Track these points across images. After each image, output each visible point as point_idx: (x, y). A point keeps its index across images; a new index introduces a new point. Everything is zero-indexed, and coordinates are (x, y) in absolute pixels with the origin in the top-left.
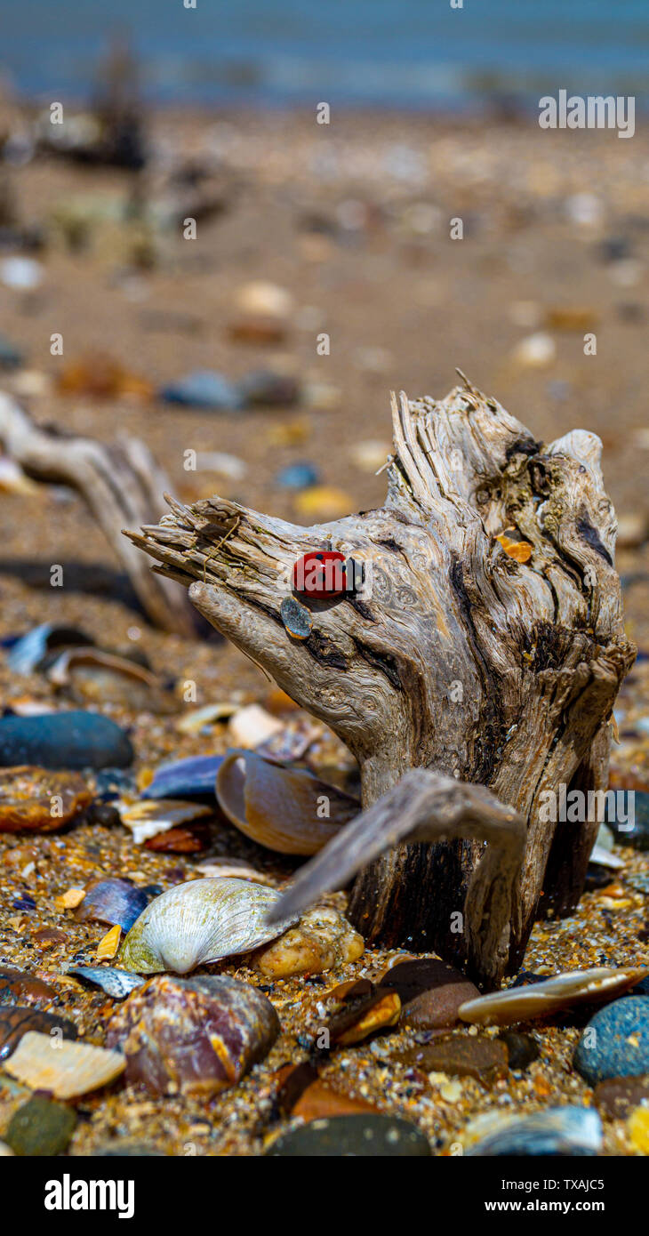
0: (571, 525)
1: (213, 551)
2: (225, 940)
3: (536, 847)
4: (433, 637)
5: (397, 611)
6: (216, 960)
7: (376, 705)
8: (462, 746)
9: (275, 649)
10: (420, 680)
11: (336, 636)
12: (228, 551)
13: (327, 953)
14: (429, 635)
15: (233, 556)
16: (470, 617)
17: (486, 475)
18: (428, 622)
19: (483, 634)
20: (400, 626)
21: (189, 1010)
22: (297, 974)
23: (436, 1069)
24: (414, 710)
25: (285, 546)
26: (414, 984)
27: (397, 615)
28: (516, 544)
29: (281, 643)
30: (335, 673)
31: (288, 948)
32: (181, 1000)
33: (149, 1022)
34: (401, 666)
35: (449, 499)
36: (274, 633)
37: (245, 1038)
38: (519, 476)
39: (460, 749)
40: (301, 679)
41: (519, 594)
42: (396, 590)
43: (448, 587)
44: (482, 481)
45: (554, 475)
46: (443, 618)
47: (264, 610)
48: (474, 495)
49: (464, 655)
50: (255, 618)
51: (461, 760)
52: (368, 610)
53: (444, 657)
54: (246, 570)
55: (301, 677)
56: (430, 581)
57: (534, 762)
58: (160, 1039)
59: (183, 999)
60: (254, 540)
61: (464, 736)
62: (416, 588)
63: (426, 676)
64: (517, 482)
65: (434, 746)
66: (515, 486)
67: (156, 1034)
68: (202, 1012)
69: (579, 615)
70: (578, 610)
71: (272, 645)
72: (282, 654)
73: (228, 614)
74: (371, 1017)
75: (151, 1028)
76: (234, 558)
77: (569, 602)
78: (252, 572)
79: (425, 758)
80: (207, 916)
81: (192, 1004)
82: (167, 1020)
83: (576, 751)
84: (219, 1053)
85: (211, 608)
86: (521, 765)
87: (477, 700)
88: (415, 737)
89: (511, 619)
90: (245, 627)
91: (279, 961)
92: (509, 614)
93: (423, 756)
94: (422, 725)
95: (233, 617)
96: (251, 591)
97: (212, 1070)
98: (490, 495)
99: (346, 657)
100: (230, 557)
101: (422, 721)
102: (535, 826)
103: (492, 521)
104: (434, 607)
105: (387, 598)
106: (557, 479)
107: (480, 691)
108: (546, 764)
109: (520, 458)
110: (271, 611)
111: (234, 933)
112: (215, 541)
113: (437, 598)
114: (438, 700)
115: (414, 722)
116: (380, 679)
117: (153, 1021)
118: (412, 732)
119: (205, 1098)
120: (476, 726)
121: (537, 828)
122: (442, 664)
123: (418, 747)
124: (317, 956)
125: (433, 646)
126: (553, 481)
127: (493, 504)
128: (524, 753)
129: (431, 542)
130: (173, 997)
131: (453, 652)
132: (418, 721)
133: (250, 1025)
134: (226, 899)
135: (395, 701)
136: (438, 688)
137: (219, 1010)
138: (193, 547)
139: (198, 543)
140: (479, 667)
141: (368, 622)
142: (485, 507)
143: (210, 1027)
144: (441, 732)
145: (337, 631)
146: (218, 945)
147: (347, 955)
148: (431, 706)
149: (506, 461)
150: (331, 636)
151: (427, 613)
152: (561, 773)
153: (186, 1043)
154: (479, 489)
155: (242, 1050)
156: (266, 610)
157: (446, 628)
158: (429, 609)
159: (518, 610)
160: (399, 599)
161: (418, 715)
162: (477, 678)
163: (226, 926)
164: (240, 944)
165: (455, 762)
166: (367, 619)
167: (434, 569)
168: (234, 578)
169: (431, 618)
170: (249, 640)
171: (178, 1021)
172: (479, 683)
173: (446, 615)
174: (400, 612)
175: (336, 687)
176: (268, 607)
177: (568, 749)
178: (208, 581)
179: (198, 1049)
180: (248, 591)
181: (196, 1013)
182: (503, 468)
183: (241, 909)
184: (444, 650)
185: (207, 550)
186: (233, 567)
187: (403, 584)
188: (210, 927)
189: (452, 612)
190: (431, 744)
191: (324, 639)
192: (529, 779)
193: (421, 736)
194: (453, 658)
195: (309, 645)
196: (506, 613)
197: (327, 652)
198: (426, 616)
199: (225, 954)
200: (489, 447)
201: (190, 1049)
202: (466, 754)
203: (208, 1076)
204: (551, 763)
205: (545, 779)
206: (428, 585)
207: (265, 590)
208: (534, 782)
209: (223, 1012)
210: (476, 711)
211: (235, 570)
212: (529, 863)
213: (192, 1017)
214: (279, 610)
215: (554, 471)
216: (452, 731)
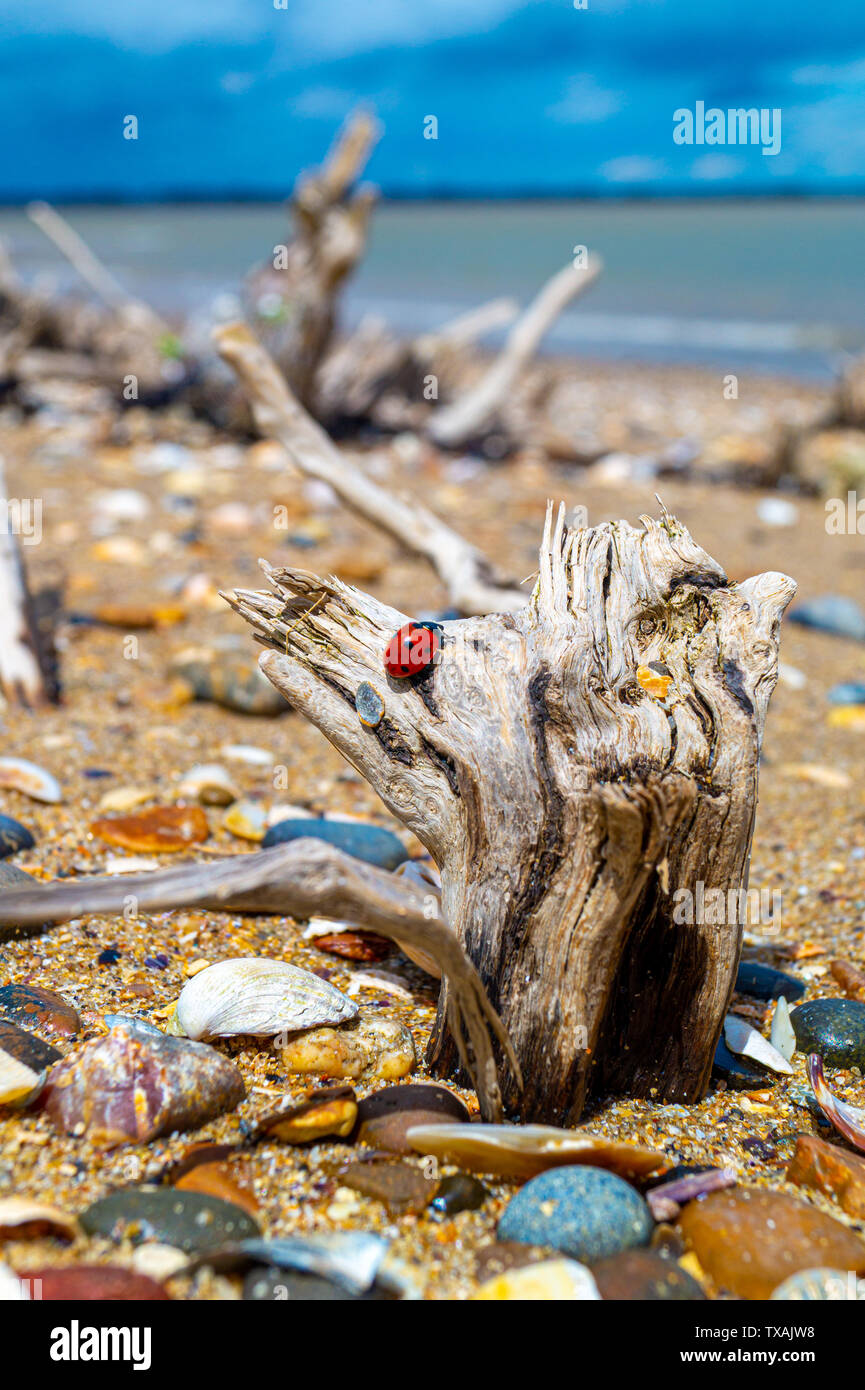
0: (708, 661)
1: (299, 624)
2: (241, 1017)
3: (576, 994)
4: (494, 744)
5: (462, 711)
6: (229, 1035)
7: (437, 810)
8: (515, 868)
9: (346, 733)
10: (475, 787)
11: (406, 729)
12: (312, 626)
13: (354, 1060)
14: (491, 742)
15: (317, 631)
16: (543, 732)
17: (649, 603)
18: (494, 728)
19: (554, 751)
20: (464, 727)
21: (125, 1058)
22: (314, 1072)
23: (351, 1186)
24: (469, 820)
25: (376, 630)
26: (395, 1103)
27: (464, 716)
28: (656, 676)
29: (353, 729)
30: (401, 768)
31: (312, 1043)
32: (121, 1047)
33: (87, 1061)
34: (459, 770)
35: (573, 613)
36: (346, 716)
37: (166, 1100)
38: (683, 608)
39: (514, 871)
40: (374, 771)
41: (625, 722)
42: (467, 689)
43: (524, 696)
44: (645, 609)
45: (714, 610)
46: (509, 727)
47: (341, 692)
48: (635, 623)
49: (527, 770)
50: (328, 697)
51: (512, 883)
52: (436, 707)
53: (502, 767)
54: (329, 649)
55: (375, 768)
56: (504, 685)
57: (574, 896)
58: (90, 1079)
59: (125, 1046)
60: (341, 619)
61: (519, 858)
62: (487, 691)
63: (481, 785)
64: (681, 615)
65: (489, 862)
66: (680, 618)
67: (89, 1074)
68: (138, 1064)
69: (698, 759)
70: (698, 754)
71: (344, 728)
72: (354, 740)
73: (296, 687)
74: (310, 1117)
75: (87, 1067)
76: (320, 635)
77: (689, 743)
78: (334, 651)
79: (480, 875)
80: (229, 988)
81: (131, 1054)
82: (101, 1062)
83: (616, 891)
84: (137, 1108)
85: (277, 678)
86: (563, 897)
87: (537, 821)
88: (470, 850)
89: (603, 746)
90: (313, 703)
91: (299, 1054)
92: (603, 740)
93: (478, 872)
94: (478, 840)
95: (301, 691)
96: (331, 671)
97: (122, 1122)
98: (655, 626)
99: (411, 753)
100: (314, 632)
101: (477, 833)
102: (573, 969)
103: (650, 653)
104: (502, 713)
105: (456, 697)
106: (716, 615)
107: (541, 812)
108: (586, 901)
109: (688, 589)
110: (346, 693)
111: (252, 1012)
112: (300, 614)
113: (508, 704)
114: (495, 814)
115: (470, 833)
116: (442, 782)
117: (91, 1061)
118: (469, 844)
119: (104, 1146)
120: (532, 849)
121: (576, 972)
122: (498, 775)
123: (474, 859)
124: (340, 1060)
125: (492, 754)
126: (712, 616)
127: (658, 635)
128: (566, 884)
129: (520, 647)
130: (117, 1042)
131: (512, 764)
132: (474, 832)
133: (180, 1090)
134: (258, 977)
135: (454, 807)
136: (494, 800)
137: (153, 1065)
138: (278, 616)
139: (283, 614)
140: (542, 786)
141: (434, 718)
142: (648, 638)
143: (140, 1081)
144: (495, 849)
145: (406, 724)
146: (233, 1020)
147: (380, 1070)
148: (486, 818)
149: (669, 590)
150: (401, 728)
151: (493, 718)
152: (601, 914)
153: (109, 1090)
154: (641, 617)
155: (160, 1111)
156: (342, 691)
157: (509, 737)
158: (496, 713)
159: (616, 738)
160: (469, 699)
161: (473, 825)
162: (539, 798)
163: (246, 1003)
164: (254, 1025)
165: (507, 883)
166: (433, 715)
167: (513, 674)
168: (316, 656)
169: (496, 724)
170: (318, 718)
171: (111, 1067)
172: (541, 803)
173: (513, 724)
174: (466, 712)
175: (404, 784)
176: (345, 689)
177: (607, 888)
178: (291, 654)
179: (116, 1098)
180: (328, 670)
181: (131, 1063)
182: (667, 597)
183: (271, 991)
184: (502, 760)
185: (293, 622)
186: (317, 643)
187: (474, 685)
188: (226, 999)
189: (523, 722)
190: (485, 861)
191: (392, 730)
192: (569, 915)
193: (476, 849)
194: (511, 769)
195: (378, 734)
196: (598, 739)
197: (395, 744)
198: (492, 722)
199: (237, 1031)
200: (653, 572)
201: (111, 1096)
202: (518, 878)
203: (115, 1127)
204: (591, 901)
205: (583, 917)
206: (501, 690)
207: (345, 671)
208: (573, 919)
209: (156, 1068)
210: (535, 833)
211: (319, 646)
212: (567, 1010)
213: (127, 1067)
214: (355, 694)
215: (714, 605)
216: (507, 849)
